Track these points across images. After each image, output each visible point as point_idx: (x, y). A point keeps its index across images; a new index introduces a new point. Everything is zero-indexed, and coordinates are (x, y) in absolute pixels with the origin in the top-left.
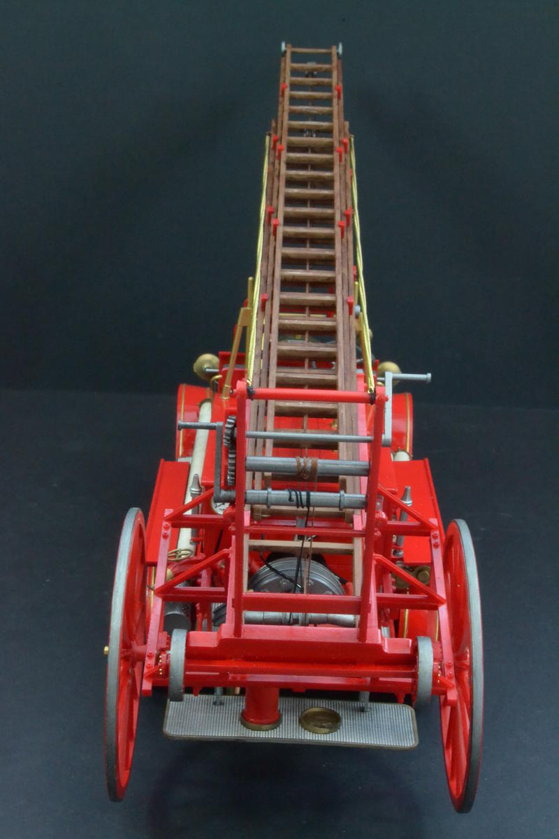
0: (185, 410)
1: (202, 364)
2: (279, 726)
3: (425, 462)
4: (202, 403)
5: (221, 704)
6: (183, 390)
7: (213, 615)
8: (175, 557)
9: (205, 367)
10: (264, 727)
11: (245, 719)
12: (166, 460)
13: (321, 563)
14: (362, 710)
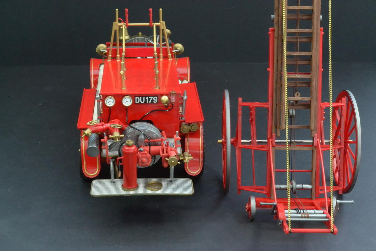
0: (93, 69)
1: (99, 49)
2: (137, 189)
3: (194, 84)
4: (100, 65)
5: (114, 182)
6: (92, 61)
7: (108, 147)
8: (91, 124)
9: (101, 49)
10: (131, 189)
11: (124, 187)
12: (86, 88)
13: (151, 124)
14: (171, 181)
